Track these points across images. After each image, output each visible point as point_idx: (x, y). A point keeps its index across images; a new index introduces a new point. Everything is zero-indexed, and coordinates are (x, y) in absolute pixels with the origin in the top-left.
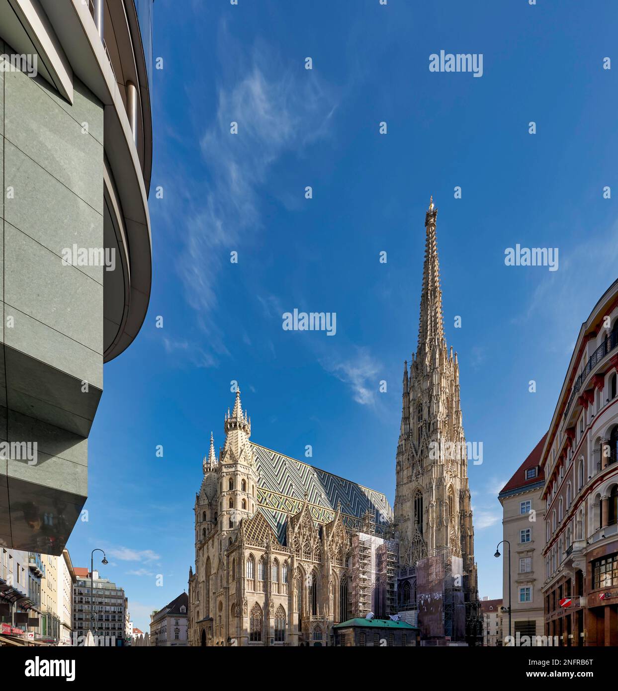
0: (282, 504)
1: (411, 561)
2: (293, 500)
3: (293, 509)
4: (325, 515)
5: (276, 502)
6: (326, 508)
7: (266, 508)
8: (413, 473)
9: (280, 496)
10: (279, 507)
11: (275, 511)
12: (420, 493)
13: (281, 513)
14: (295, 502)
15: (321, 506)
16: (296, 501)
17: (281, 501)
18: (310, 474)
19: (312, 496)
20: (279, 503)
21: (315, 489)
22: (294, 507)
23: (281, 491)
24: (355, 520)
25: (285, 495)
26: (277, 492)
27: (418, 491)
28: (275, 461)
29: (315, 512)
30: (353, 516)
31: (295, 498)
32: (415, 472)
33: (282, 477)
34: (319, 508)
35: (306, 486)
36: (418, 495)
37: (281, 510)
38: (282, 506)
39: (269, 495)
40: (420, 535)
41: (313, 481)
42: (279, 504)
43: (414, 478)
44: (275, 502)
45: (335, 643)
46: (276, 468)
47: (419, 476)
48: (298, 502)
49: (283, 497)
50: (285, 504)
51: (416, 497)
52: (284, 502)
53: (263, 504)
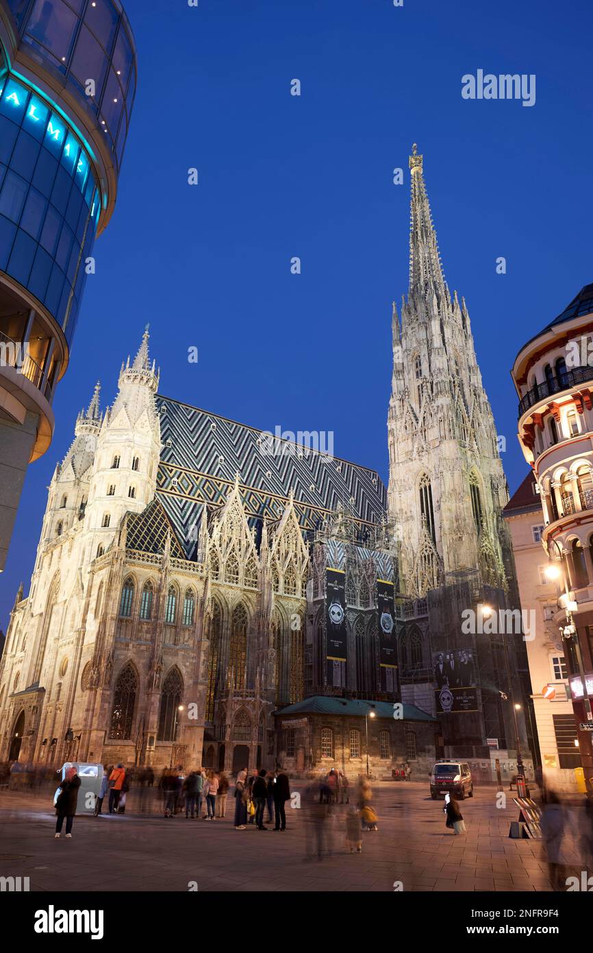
0: (198, 488)
1: (420, 588)
2: (218, 482)
3: (216, 496)
4: (271, 506)
5: (189, 485)
6: (273, 494)
7: (170, 495)
8: (413, 447)
9: (196, 476)
10: (193, 493)
11: (185, 500)
12: (427, 478)
13: (194, 502)
14: (221, 486)
15: (266, 492)
16: (222, 483)
17: (198, 483)
18: (251, 440)
19: (251, 475)
20: (193, 486)
21: (258, 463)
22: (218, 493)
23: (198, 467)
24: (323, 514)
25: (205, 473)
26: (192, 470)
27: (424, 475)
28: (194, 422)
29: (253, 500)
30: (320, 508)
31: (222, 479)
32: (416, 446)
33: (204, 445)
34: (262, 494)
35: (243, 458)
36: (424, 481)
37: (195, 497)
38: (199, 491)
39: (178, 473)
40: (431, 545)
41: (254, 452)
42: (192, 488)
43: (415, 455)
44: (186, 485)
45: (275, 746)
46: (194, 432)
47: (423, 453)
48: (227, 484)
49: (201, 477)
50: (203, 487)
51: (421, 484)
52: (202, 485)
53: (166, 488)
